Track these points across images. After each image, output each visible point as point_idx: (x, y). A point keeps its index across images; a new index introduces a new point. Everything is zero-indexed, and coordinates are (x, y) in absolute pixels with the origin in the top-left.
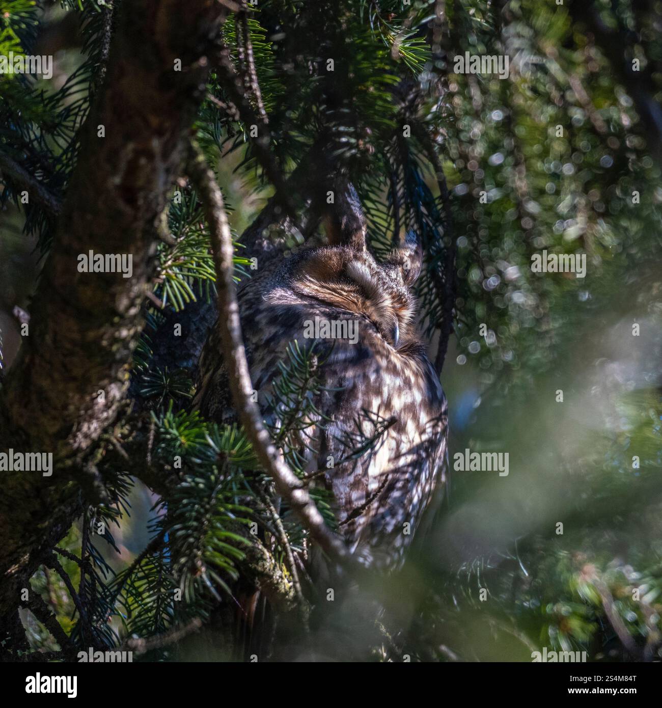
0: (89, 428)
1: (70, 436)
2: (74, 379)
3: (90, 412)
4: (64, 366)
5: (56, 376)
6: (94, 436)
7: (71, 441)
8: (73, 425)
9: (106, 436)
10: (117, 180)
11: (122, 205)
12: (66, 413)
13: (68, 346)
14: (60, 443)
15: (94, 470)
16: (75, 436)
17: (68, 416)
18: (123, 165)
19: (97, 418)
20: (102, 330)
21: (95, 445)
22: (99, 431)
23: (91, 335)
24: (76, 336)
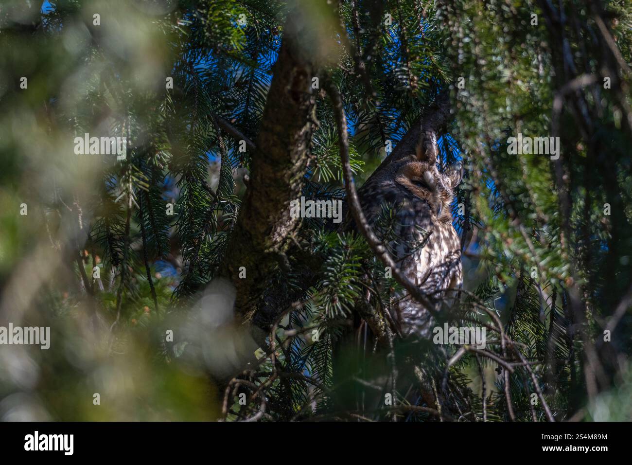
0: (281, 230)
1: (271, 233)
2: (272, 200)
3: (280, 220)
4: (267, 193)
5: (263, 199)
6: (284, 235)
7: (272, 237)
8: (272, 227)
9: (289, 236)
10: (289, 87)
11: (292, 102)
12: (268, 220)
13: (268, 181)
14: (266, 238)
15: (284, 254)
16: (274, 234)
17: (270, 222)
18: (291, 79)
19: (285, 225)
20: (285, 172)
21: (284, 240)
22: (286, 233)
23: (279, 174)
24: (272, 175)
